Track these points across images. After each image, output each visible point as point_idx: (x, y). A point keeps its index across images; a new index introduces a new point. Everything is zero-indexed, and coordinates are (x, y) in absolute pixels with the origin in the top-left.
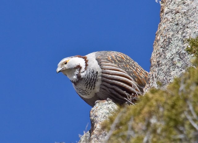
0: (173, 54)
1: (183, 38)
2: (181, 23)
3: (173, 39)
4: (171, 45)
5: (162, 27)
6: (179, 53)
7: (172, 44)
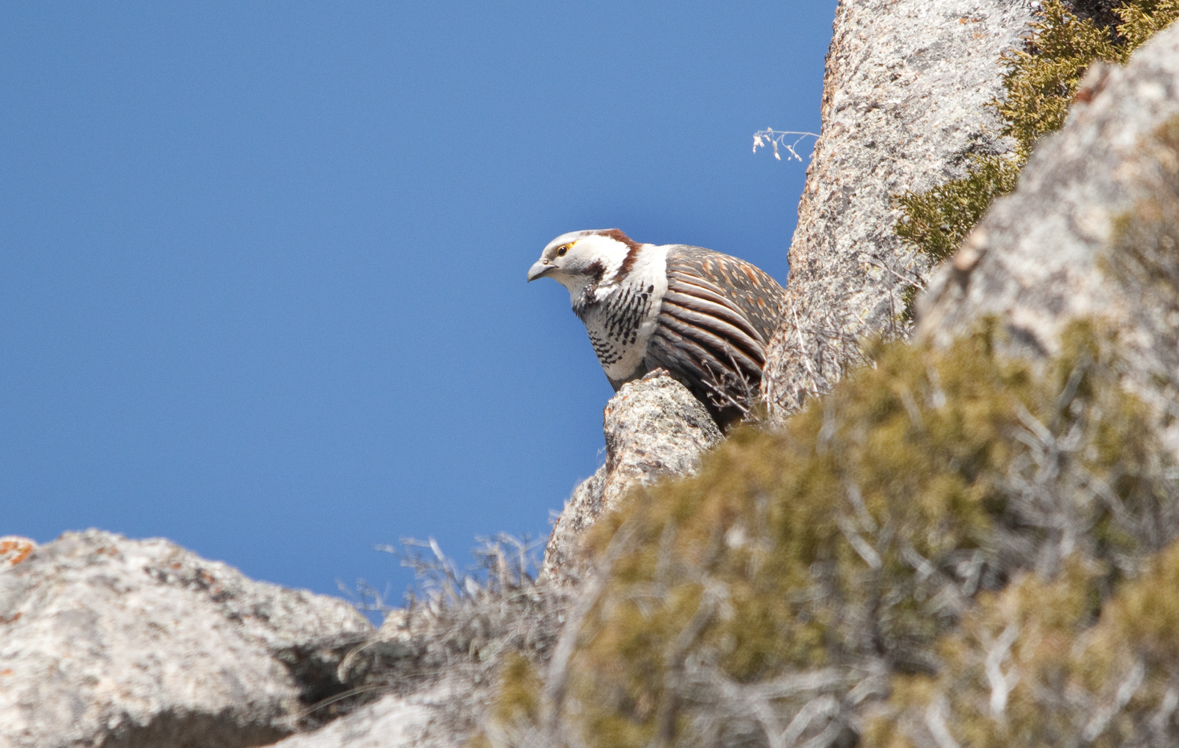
0: (856, 239)
1: (890, 189)
2: (883, 142)
3: (857, 192)
4: (853, 210)
5: (824, 152)
6: (876, 236)
7: (854, 206)
